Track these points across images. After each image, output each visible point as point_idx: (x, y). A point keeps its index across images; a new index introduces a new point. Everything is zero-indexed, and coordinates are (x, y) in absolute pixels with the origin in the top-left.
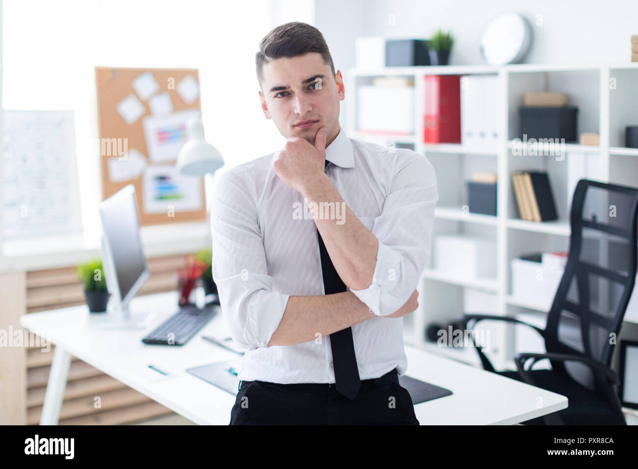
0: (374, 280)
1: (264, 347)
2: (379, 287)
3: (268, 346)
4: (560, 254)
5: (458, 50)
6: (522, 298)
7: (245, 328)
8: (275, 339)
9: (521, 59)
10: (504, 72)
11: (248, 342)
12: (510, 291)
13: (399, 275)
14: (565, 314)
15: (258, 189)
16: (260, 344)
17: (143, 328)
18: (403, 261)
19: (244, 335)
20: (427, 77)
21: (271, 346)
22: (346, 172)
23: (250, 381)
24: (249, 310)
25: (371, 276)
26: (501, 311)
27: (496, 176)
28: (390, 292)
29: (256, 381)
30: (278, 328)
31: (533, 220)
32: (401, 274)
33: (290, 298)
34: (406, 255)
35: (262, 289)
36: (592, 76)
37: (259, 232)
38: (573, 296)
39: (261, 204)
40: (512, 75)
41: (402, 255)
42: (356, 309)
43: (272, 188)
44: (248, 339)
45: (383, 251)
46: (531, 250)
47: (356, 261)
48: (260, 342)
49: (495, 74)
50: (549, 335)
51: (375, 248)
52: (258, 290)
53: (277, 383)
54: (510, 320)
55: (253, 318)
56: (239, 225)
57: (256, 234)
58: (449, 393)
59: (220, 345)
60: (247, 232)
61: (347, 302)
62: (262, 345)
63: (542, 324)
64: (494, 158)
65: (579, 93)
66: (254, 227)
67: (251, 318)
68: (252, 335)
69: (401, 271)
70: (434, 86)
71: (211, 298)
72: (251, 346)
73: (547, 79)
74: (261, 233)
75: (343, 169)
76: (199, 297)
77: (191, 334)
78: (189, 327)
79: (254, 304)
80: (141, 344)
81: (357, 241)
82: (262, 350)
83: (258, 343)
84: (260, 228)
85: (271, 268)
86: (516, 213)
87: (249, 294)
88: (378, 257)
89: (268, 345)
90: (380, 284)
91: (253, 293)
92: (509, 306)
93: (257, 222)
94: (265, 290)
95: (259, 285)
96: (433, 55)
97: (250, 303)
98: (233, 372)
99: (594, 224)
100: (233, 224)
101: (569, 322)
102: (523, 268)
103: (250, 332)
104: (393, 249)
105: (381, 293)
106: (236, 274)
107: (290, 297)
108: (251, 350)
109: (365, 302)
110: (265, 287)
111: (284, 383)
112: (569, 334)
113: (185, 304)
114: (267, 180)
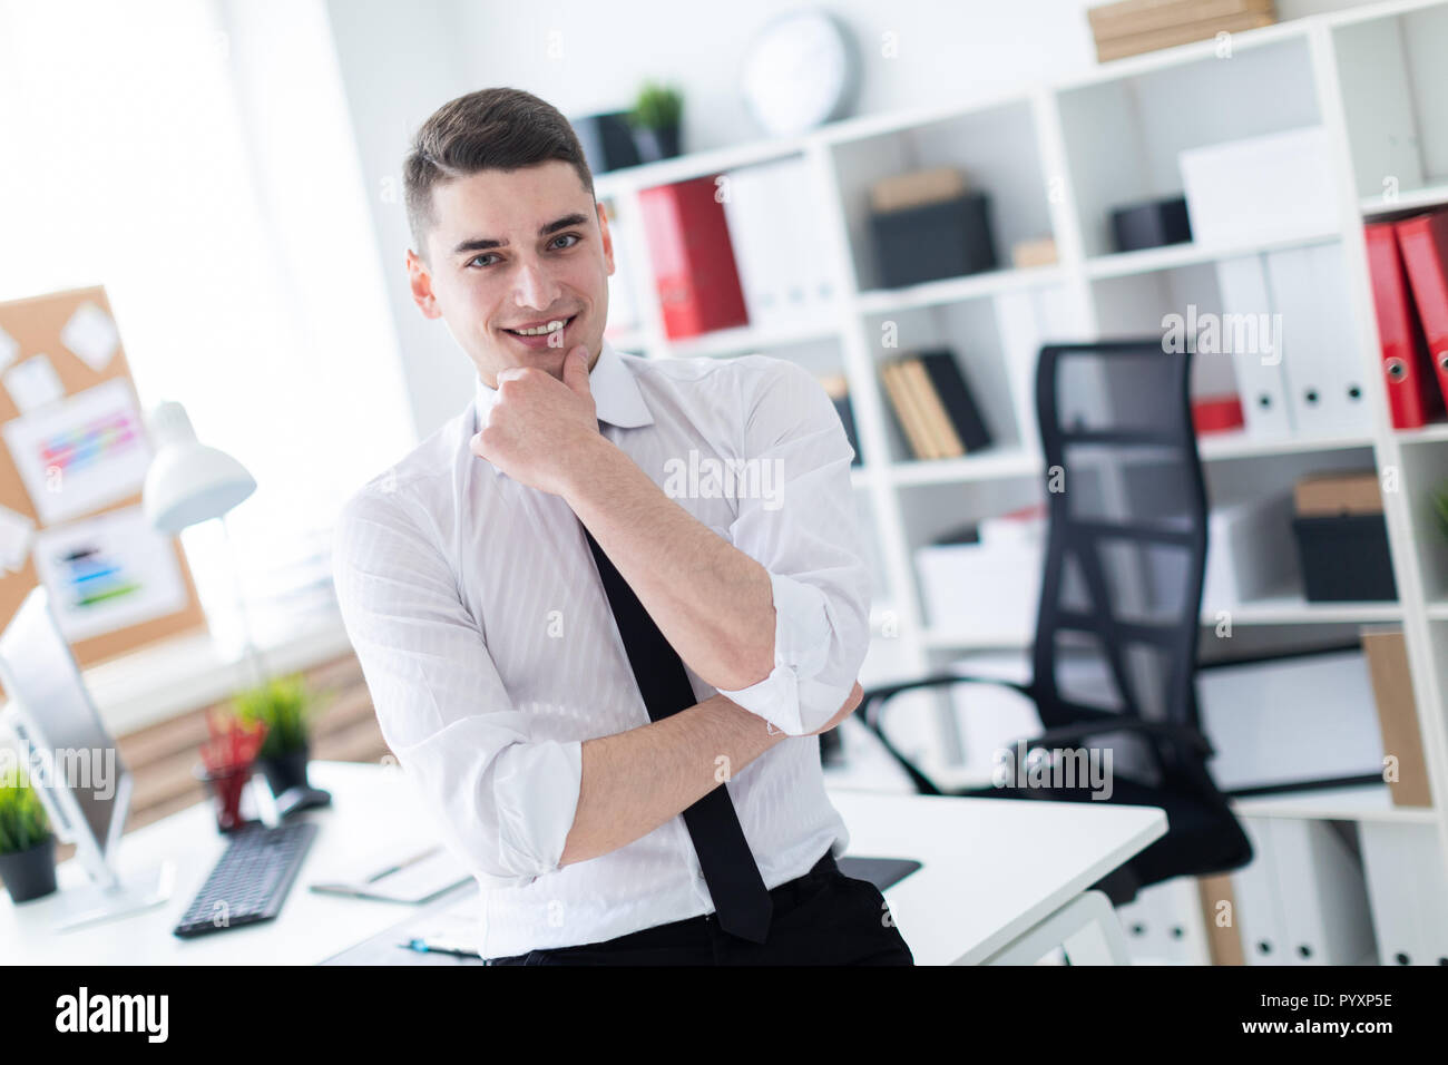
0: (779, 657)
1: (552, 871)
2: (791, 671)
3: (560, 867)
4: (1021, 515)
5: (697, 118)
6: (956, 628)
7: (500, 839)
8: (576, 847)
9: (843, 111)
10: (818, 145)
11: (515, 873)
12: (925, 617)
13: (829, 634)
14: (1067, 639)
15: (442, 519)
16: (541, 868)
17: (162, 904)
18: (829, 604)
19: (502, 854)
20: (645, 193)
21: (566, 864)
22: (632, 436)
23: (521, 954)
24: (498, 797)
25: (769, 648)
26: (916, 668)
27: (844, 378)
28: (818, 678)
29: (535, 951)
30: (575, 820)
31: (943, 457)
32: (833, 633)
33: (586, 747)
34: (830, 588)
35: (514, 743)
36: (1014, 115)
37: (469, 617)
38: (1075, 596)
39: (460, 554)
40: (839, 151)
41: (823, 588)
42: (738, 734)
43: (473, 512)
44: (513, 865)
45: (783, 588)
46: (951, 521)
47: (730, 625)
48: (540, 861)
49: (797, 155)
50: (1042, 692)
51: (766, 585)
52: (506, 749)
53: (584, 943)
54: (941, 681)
55: (515, 813)
56: (420, 614)
57: (464, 625)
58: (912, 867)
59: (362, 896)
60: (442, 625)
61: (714, 723)
62: (547, 867)
63: (1021, 671)
64: (831, 344)
65: (987, 161)
66: (457, 611)
67: (508, 815)
68: (521, 852)
69: (831, 625)
70: (665, 211)
71: (290, 799)
72: (521, 878)
73: (908, 146)
74: (475, 623)
75: (624, 430)
76: (261, 801)
77: (282, 889)
78: (271, 875)
79: (509, 779)
80: (176, 941)
81: (722, 580)
82: (548, 879)
83: (536, 865)
84: (468, 610)
85: (516, 690)
86: (905, 448)
87: (489, 762)
88: (775, 604)
89: (560, 864)
90: (793, 663)
91: (496, 757)
92: (934, 653)
93: (461, 600)
94: (519, 743)
95: (504, 737)
96: (646, 141)
97: (496, 781)
98: (420, 946)
99: (1083, 436)
100: (405, 613)
101: (1079, 654)
102: (945, 564)
103: (515, 847)
104: (802, 581)
105: (799, 683)
106: (446, 724)
107: (582, 744)
108: (522, 886)
109: (759, 714)
110: (520, 737)
111: (603, 940)
112: (1084, 679)
113: (235, 825)
114: (455, 494)
